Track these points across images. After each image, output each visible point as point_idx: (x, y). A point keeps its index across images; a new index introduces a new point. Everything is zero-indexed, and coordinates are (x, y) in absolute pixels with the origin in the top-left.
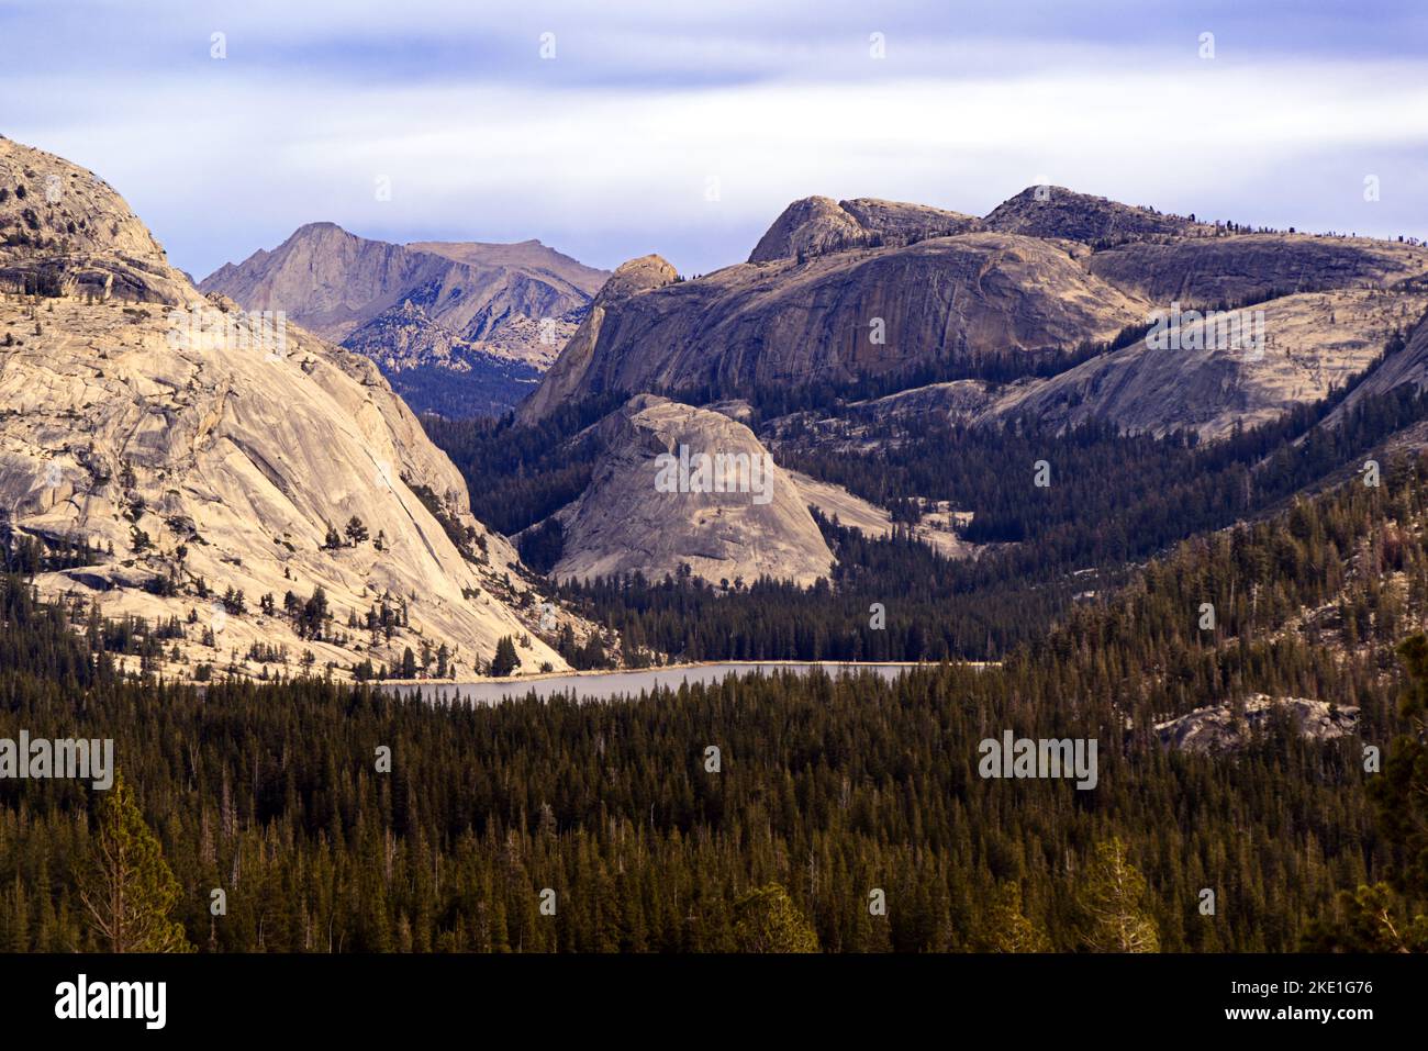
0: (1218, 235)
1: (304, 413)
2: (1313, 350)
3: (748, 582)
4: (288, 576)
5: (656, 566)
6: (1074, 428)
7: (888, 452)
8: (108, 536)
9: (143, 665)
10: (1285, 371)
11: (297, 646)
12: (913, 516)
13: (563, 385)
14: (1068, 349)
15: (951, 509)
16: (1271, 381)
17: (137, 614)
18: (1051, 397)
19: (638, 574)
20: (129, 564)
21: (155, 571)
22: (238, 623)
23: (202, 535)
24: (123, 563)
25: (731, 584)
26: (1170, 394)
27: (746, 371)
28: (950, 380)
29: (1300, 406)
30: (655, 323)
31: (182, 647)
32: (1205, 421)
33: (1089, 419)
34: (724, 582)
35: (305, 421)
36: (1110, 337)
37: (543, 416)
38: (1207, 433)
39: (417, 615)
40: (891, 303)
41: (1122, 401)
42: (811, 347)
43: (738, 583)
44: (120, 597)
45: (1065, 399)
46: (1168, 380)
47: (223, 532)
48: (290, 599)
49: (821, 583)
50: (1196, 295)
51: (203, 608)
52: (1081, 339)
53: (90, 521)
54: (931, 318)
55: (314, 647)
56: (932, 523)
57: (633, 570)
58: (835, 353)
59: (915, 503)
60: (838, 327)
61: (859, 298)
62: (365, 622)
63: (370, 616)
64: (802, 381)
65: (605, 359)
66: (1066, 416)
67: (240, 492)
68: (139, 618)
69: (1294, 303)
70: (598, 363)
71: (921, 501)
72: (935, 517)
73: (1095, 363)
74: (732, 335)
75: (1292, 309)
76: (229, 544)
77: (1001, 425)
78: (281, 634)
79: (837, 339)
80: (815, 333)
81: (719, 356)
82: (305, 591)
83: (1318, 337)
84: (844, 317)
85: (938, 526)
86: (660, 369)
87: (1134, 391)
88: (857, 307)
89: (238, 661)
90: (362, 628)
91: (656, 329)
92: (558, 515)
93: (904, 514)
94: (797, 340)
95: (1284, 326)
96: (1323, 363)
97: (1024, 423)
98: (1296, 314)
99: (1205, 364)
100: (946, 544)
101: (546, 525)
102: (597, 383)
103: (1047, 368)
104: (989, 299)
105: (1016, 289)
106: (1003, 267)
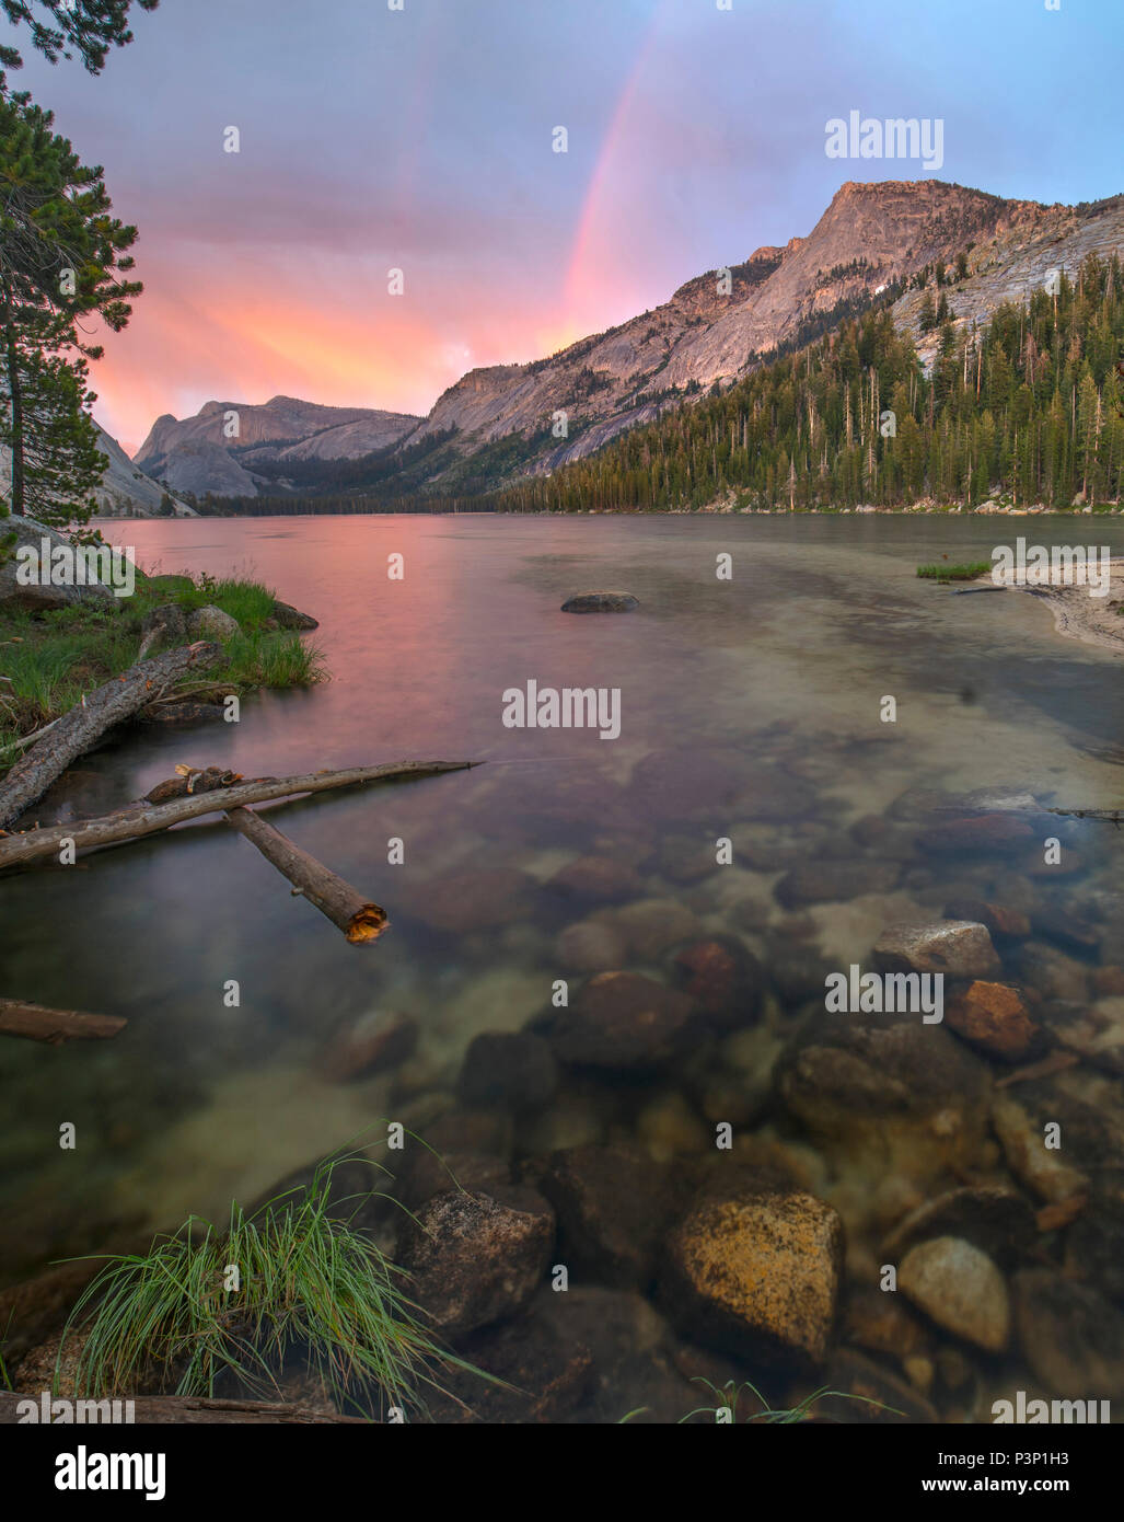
6: (307, 458)
14: (298, 438)
15: (285, 478)
18: (297, 451)
26: (335, 448)
28: (265, 447)
32: (349, 454)
33: (312, 455)
36: (310, 434)
40: (244, 425)
41: (321, 450)
42: (221, 438)
45: (302, 451)
46: (333, 444)
52: (301, 435)
54: (256, 429)
59: (273, 476)
66: (303, 455)
71: (275, 476)
72: (281, 480)
73: (308, 441)
77: (285, 459)
85: (283, 483)
87: (323, 447)
93: (272, 479)
94: (217, 436)
97: (291, 458)
99: (343, 439)
102: (157, 451)
103: (294, 443)
104: (273, 424)
105: (280, 421)
106: (276, 415)
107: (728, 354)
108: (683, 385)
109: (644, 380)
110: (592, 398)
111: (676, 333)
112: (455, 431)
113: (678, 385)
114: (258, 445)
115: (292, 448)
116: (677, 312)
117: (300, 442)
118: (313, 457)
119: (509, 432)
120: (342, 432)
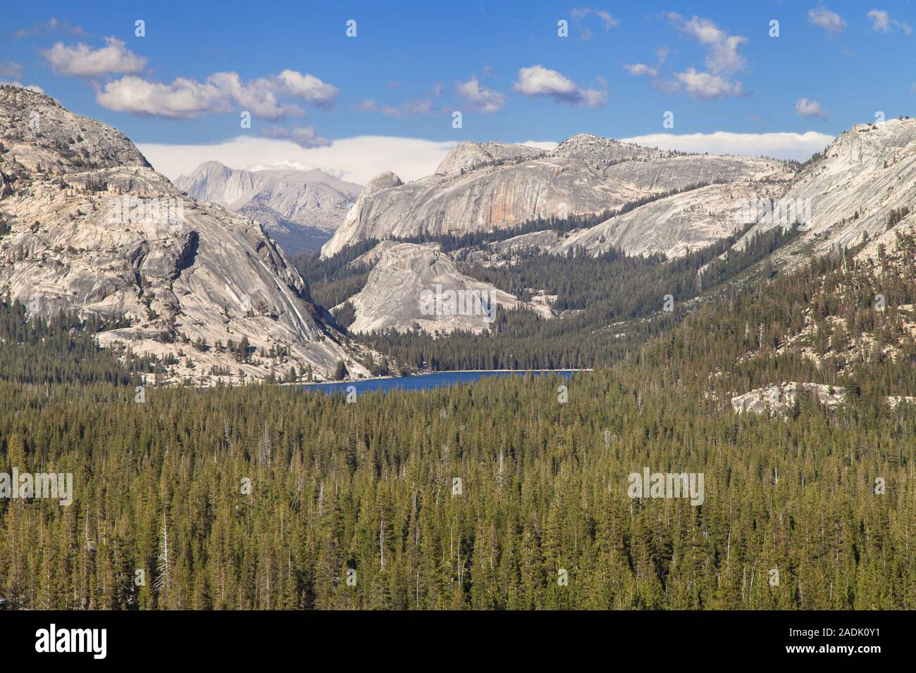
0: (670, 156)
1: (233, 248)
2: (723, 212)
3: (449, 331)
4: (228, 331)
5: (402, 324)
6: (602, 252)
7: (510, 267)
8: (135, 312)
9: (156, 378)
10: (709, 223)
11: (235, 367)
12: (528, 298)
13: (345, 237)
14: (598, 214)
15: (546, 294)
16: (702, 228)
17: (151, 352)
18: (590, 238)
19: (393, 329)
20: (146, 326)
21: (160, 329)
22: (203, 356)
23: (183, 311)
24: (143, 326)
25: (440, 332)
26: (650, 235)
27: (437, 228)
28: (539, 231)
29: (721, 240)
30: (391, 205)
31: (175, 368)
32: (669, 248)
33: (611, 249)
34: (436, 332)
35: (234, 253)
36: (619, 208)
37: (336, 252)
38: (670, 254)
39: (295, 349)
40: (509, 193)
41: (627, 239)
42: (469, 216)
43: (443, 332)
44: (142, 343)
45: (598, 239)
46: (650, 228)
47: (193, 309)
48: (230, 342)
49: (485, 332)
50: (660, 186)
51: (186, 348)
52: (604, 209)
53: (125, 305)
54: (529, 200)
55: (244, 367)
56: (537, 301)
57: (390, 327)
58: (481, 218)
59: (528, 291)
60: (483, 205)
61: (493, 190)
62: (269, 354)
63: (272, 351)
64: (465, 232)
65: (366, 223)
66: (598, 247)
67: (202, 289)
68: (152, 354)
69: (712, 189)
70: (362, 226)
71: (531, 290)
72: (537, 298)
73: (612, 221)
74: (429, 210)
75: (713, 192)
76: (198, 316)
77: (566, 252)
78: (227, 361)
79: (482, 211)
80: (471, 209)
81: (423, 221)
82: (238, 338)
83: (724, 206)
84: (485, 200)
85: (540, 302)
86: (394, 227)
87: (632, 234)
88: (492, 195)
89: (205, 375)
90: (267, 357)
91: (392, 208)
92: (350, 300)
93: (524, 297)
94: (462, 211)
95: (708, 200)
96: (728, 218)
97: (577, 251)
98: (713, 194)
99: (668, 220)
100: (546, 312)
101: (345, 305)
102: (362, 235)
103: (588, 224)
104: (557, 190)
105: (571, 185)
106: (565, 174)
114: (530, 227)
115: (585, 233)
117: (599, 221)
118: (612, 250)
120: (668, 207)
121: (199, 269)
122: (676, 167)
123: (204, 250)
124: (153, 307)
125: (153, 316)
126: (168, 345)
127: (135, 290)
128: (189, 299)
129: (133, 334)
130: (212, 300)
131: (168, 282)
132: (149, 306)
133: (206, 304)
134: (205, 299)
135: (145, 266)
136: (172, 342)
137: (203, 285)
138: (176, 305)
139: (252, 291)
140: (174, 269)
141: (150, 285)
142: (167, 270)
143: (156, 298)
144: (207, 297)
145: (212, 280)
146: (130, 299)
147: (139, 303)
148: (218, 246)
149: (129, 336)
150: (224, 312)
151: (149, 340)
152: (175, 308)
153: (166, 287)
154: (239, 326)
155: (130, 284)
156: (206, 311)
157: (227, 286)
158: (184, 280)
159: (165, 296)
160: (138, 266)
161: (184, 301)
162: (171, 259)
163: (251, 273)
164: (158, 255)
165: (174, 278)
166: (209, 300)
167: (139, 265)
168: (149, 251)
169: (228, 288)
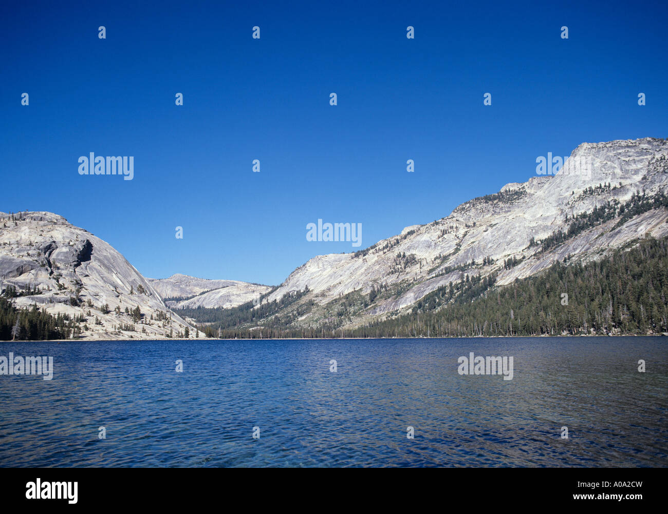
4: (120, 302)
6: (196, 307)
8: (47, 285)
10: (237, 297)
11: (136, 325)
17: (63, 313)
18: (190, 303)
20: (57, 294)
21: (69, 296)
22: (107, 317)
23: (84, 286)
24: (54, 294)
26: (214, 301)
31: (87, 325)
32: (223, 305)
36: (198, 294)
38: (225, 307)
41: (204, 303)
44: (54, 306)
46: (213, 299)
47: (92, 286)
48: (127, 310)
51: (92, 311)
52: (192, 294)
53: (38, 279)
55: (143, 326)
62: (156, 318)
66: (193, 305)
67: (97, 274)
68: (65, 314)
73: (196, 298)
76: (96, 290)
77: (181, 307)
87: (206, 301)
90: (156, 320)
95: (233, 290)
97: (186, 307)
99: (220, 296)
104: (175, 289)
105: (179, 287)
106: (177, 284)
107: (511, 241)
108: (480, 261)
109: (445, 259)
110: (408, 270)
111: (462, 231)
112: (307, 291)
113: (476, 261)
115: (187, 301)
116: (457, 220)
117: (191, 298)
118: (199, 306)
119: (351, 290)
120: (219, 292)
121: (93, 263)
122: (213, 283)
123: (96, 252)
124: (61, 282)
125: (61, 287)
126: (77, 308)
127: (47, 270)
128: (88, 280)
129: (46, 299)
130: (105, 282)
131: (72, 267)
132: (58, 281)
133: (101, 283)
134: (100, 281)
135: (54, 256)
136: (79, 306)
137: (97, 272)
138: (79, 282)
139: (131, 279)
140: (77, 259)
141: (58, 268)
142: (71, 260)
143: (63, 276)
144: (101, 279)
145: (103, 270)
146: (43, 276)
147: (50, 278)
148: (105, 251)
149: (42, 301)
150: (115, 289)
151: (60, 304)
152: (79, 284)
153: (71, 270)
154: (127, 300)
155: (43, 265)
156: (102, 288)
157: (114, 275)
158: (84, 267)
159: (71, 275)
160: (49, 256)
161: (84, 280)
162: (75, 253)
163: (128, 268)
164: (65, 250)
165: (76, 266)
166: (103, 281)
167: (50, 254)
168: (57, 247)
169: (114, 276)
